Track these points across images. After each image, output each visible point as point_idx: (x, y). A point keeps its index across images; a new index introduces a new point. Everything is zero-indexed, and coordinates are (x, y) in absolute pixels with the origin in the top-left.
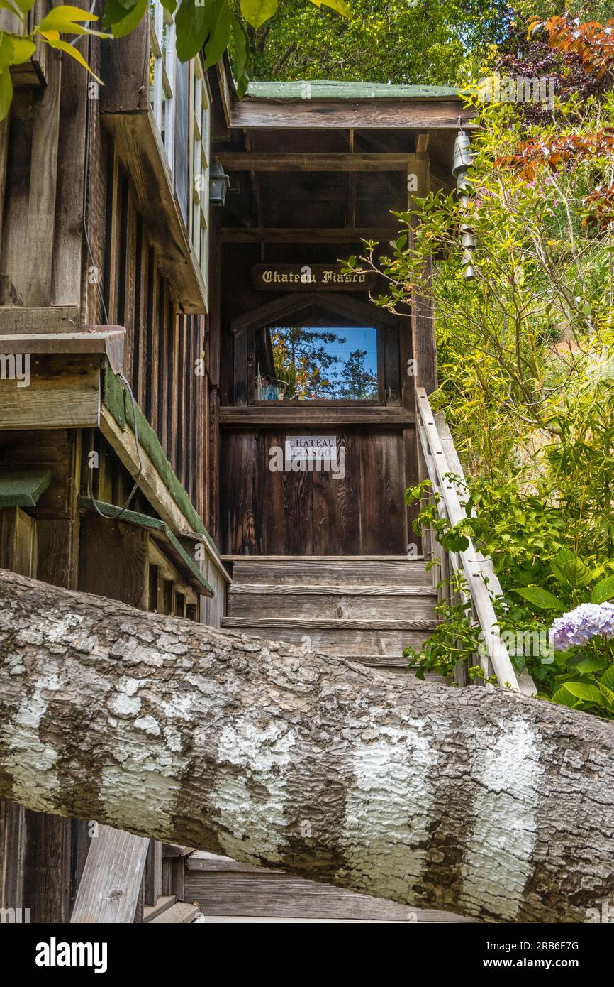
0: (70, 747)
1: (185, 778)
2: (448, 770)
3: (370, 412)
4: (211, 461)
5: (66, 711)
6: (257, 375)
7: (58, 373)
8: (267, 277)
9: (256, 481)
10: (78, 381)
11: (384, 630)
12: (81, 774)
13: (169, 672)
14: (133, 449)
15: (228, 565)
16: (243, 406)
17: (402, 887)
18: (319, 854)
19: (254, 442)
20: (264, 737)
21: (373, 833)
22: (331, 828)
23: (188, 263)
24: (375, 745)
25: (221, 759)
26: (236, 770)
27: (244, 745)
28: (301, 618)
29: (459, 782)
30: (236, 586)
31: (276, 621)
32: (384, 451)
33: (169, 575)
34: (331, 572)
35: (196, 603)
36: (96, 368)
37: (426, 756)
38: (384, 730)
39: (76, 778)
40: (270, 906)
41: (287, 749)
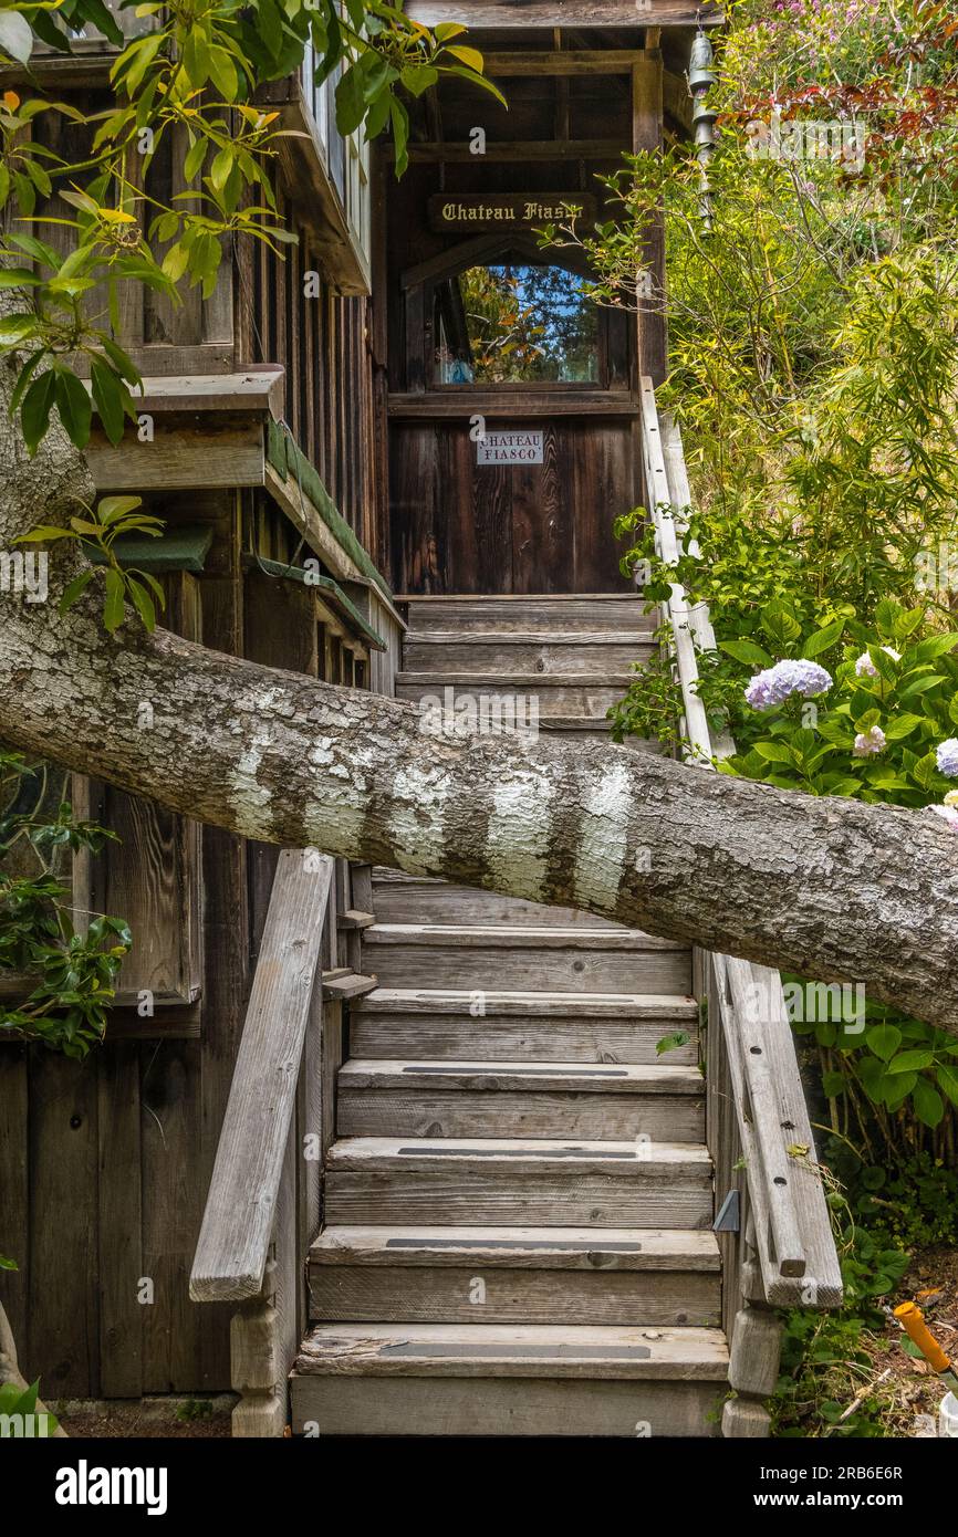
0: (280, 788)
1: (369, 810)
2: (563, 801)
3: (588, 398)
4: (378, 467)
5: (276, 762)
6: (438, 345)
7: (220, 429)
8: (448, 213)
9: (438, 492)
10: (241, 438)
11: (592, 686)
12: (290, 808)
13: (354, 732)
14: (296, 497)
15: (402, 607)
16: (420, 392)
17: (531, 888)
18: (469, 863)
19: (434, 440)
20: (427, 779)
21: (508, 848)
22: (478, 844)
23: (346, 244)
24: (510, 784)
25: (396, 796)
26: (407, 804)
27: (412, 785)
28: (493, 673)
29: (571, 810)
30: (412, 634)
31: (461, 677)
32: (606, 451)
33: (337, 631)
34: (531, 614)
35: (365, 658)
36: (259, 424)
37: (547, 790)
38: (517, 773)
39: (286, 811)
40: (453, 978)
41: (445, 786)
